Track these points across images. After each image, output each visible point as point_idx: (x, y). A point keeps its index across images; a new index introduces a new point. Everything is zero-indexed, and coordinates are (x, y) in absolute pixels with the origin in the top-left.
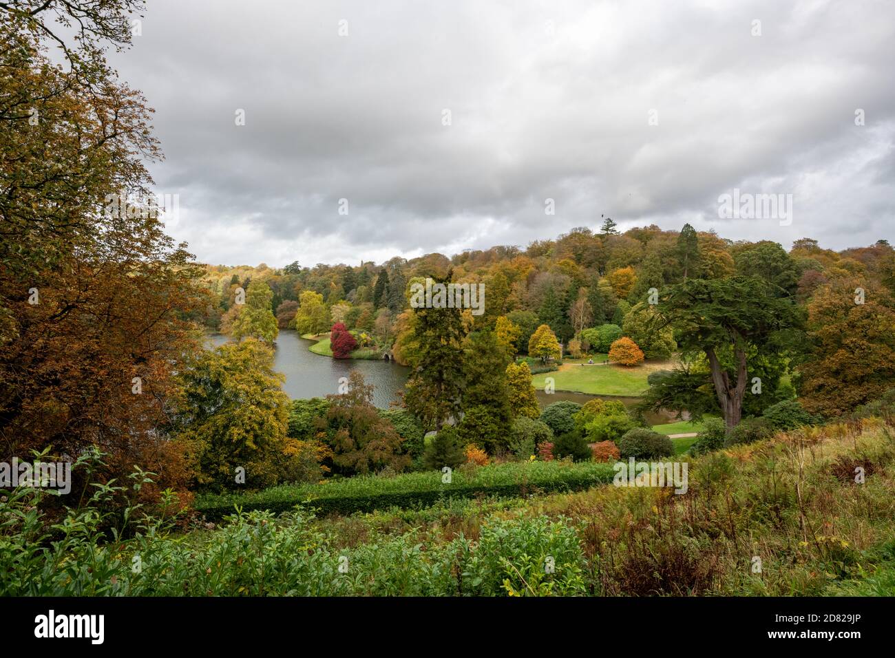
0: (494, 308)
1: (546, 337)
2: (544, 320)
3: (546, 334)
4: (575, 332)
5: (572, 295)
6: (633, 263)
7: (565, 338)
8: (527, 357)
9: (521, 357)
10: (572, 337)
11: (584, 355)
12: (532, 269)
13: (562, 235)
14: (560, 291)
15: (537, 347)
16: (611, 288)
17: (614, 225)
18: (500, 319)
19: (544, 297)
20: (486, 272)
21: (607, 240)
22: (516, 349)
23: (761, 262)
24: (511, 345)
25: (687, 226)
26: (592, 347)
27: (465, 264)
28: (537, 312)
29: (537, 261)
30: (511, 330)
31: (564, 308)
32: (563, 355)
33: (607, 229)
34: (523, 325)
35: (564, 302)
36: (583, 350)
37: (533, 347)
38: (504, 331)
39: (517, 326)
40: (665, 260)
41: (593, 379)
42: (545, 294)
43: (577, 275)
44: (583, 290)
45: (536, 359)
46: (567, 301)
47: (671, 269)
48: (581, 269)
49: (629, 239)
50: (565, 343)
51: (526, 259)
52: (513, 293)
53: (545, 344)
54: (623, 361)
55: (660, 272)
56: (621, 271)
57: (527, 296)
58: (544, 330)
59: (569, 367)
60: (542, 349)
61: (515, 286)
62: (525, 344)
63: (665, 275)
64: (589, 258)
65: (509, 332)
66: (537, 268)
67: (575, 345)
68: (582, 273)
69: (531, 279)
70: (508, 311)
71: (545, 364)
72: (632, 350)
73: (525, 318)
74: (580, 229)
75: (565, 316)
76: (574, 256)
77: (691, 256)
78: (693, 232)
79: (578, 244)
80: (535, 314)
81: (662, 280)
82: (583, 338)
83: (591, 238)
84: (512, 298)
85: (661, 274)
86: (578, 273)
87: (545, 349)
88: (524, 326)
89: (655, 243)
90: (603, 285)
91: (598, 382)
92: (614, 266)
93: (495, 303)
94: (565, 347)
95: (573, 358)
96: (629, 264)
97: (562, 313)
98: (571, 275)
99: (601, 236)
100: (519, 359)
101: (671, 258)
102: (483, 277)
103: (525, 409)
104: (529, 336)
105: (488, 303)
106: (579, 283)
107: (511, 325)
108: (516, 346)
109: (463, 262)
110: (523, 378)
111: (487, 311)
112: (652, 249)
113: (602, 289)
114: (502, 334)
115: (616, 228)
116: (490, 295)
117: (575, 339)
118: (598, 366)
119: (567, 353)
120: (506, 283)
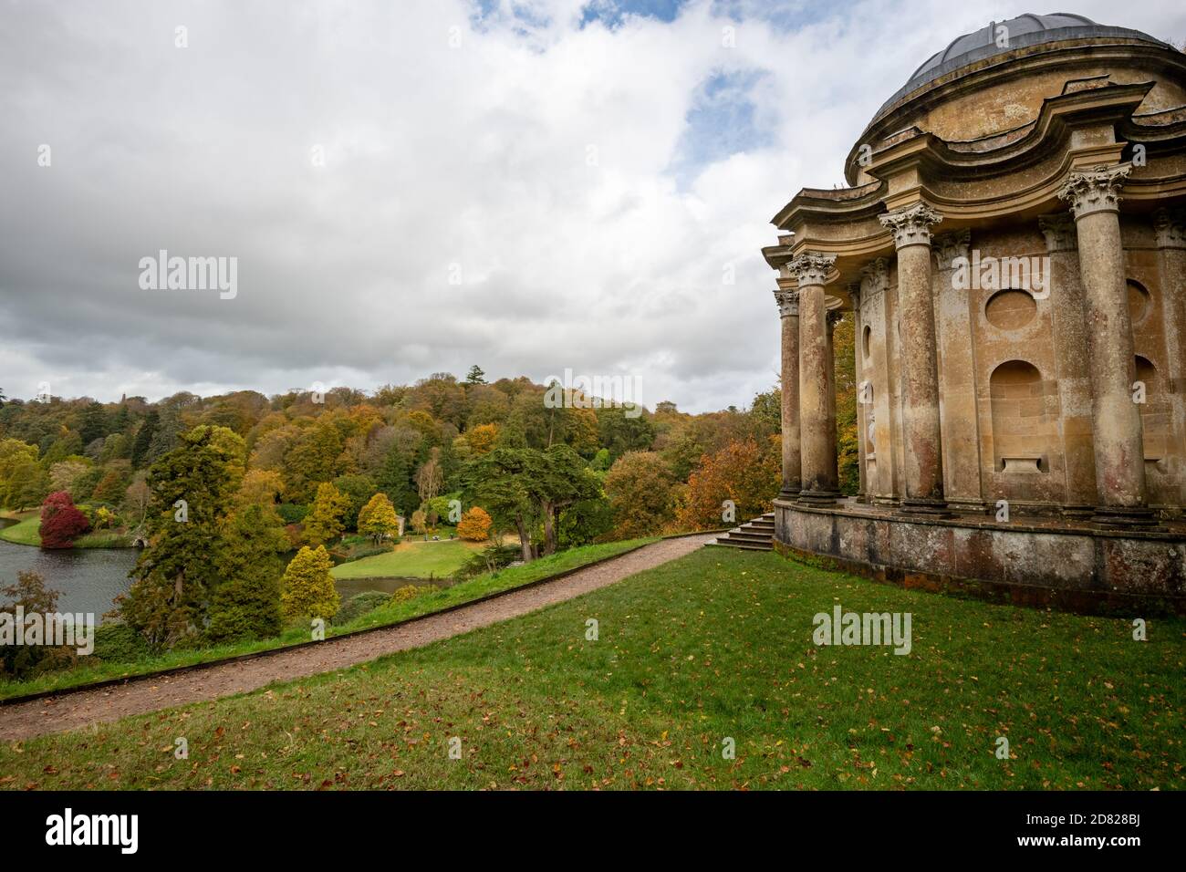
0: (318, 472)
1: (381, 509)
2: (383, 486)
3: (381, 505)
4: (421, 501)
5: (422, 456)
6: (498, 419)
7: (407, 509)
8: (357, 536)
9: (349, 535)
10: (417, 508)
11: (430, 530)
12: (376, 420)
13: (422, 380)
14: (408, 451)
15: (368, 522)
16: (469, 448)
17: (482, 374)
18: (323, 486)
19: (386, 458)
20: (310, 423)
21: (472, 390)
22: (343, 526)
24: (336, 520)
26: (440, 519)
27: (289, 409)
28: (375, 476)
29: (386, 411)
30: (336, 500)
31: (412, 472)
32: (405, 531)
33: (474, 378)
34: (354, 493)
35: (411, 463)
36: (428, 524)
37: (364, 522)
38: (327, 503)
39: (347, 494)
40: (531, 418)
41: (435, 560)
42: (389, 454)
43: (432, 431)
44: (436, 449)
45: (367, 538)
46: (415, 462)
47: (536, 428)
48: (437, 423)
49: (493, 390)
50: (408, 515)
51: (370, 408)
52: (347, 451)
53: (379, 518)
54: (473, 536)
55: (522, 430)
56: (482, 428)
57: (365, 455)
58: (379, 500)
59: (407, 547)
60: (375, 524)
61: (350, 442)
62: (354, 517)
63: (529, 435)
64: (452, 410)
65: (334, 504)
66: (385, 420)
67: (419, 518)
68: (437, 429)
69: (372, 433)
70: (337, 475)
71: (379, 543)
72: (483, 522)
73: (357, 485)
74: (442, 375)
75: (412, 482)
76: (431, 408)
77: (557, 414)
79: (436, 393)
80: (372, 479)
81: (524, 440)
82: (430, 508)
83: (455, 386)
84: (346, 457)
85: (523, 434)
86: (433, 428)
87: (380, 524)
88: (356, 494)
89: (522, 398)
90: (459, 444)
91: (439, 563)
92: (476, 423)
93: (319, 465)
94: (407, 521)
95: (416, 534)
96: (493, 420)
97: (407, 478)
98: (423, 430)
99: (466, 386)
100: (346, 538)
101: (537, 416)
102: (306, 429)
103: (318, 606)
104: (360, 508)
105: (310, 464)
106: (433, 440)
107: (337, 494)
108: (342, 522)
109: (287, 406)
110: (317, 566)
111: (306, 475)
112: (518, 404)
113: (458, 448)
114: (324, 506)
115: (483, 377)
116: (313, 454)
117: (420, 511)
118: (444, 543)
119: (408, 529)
120: (337, 438)
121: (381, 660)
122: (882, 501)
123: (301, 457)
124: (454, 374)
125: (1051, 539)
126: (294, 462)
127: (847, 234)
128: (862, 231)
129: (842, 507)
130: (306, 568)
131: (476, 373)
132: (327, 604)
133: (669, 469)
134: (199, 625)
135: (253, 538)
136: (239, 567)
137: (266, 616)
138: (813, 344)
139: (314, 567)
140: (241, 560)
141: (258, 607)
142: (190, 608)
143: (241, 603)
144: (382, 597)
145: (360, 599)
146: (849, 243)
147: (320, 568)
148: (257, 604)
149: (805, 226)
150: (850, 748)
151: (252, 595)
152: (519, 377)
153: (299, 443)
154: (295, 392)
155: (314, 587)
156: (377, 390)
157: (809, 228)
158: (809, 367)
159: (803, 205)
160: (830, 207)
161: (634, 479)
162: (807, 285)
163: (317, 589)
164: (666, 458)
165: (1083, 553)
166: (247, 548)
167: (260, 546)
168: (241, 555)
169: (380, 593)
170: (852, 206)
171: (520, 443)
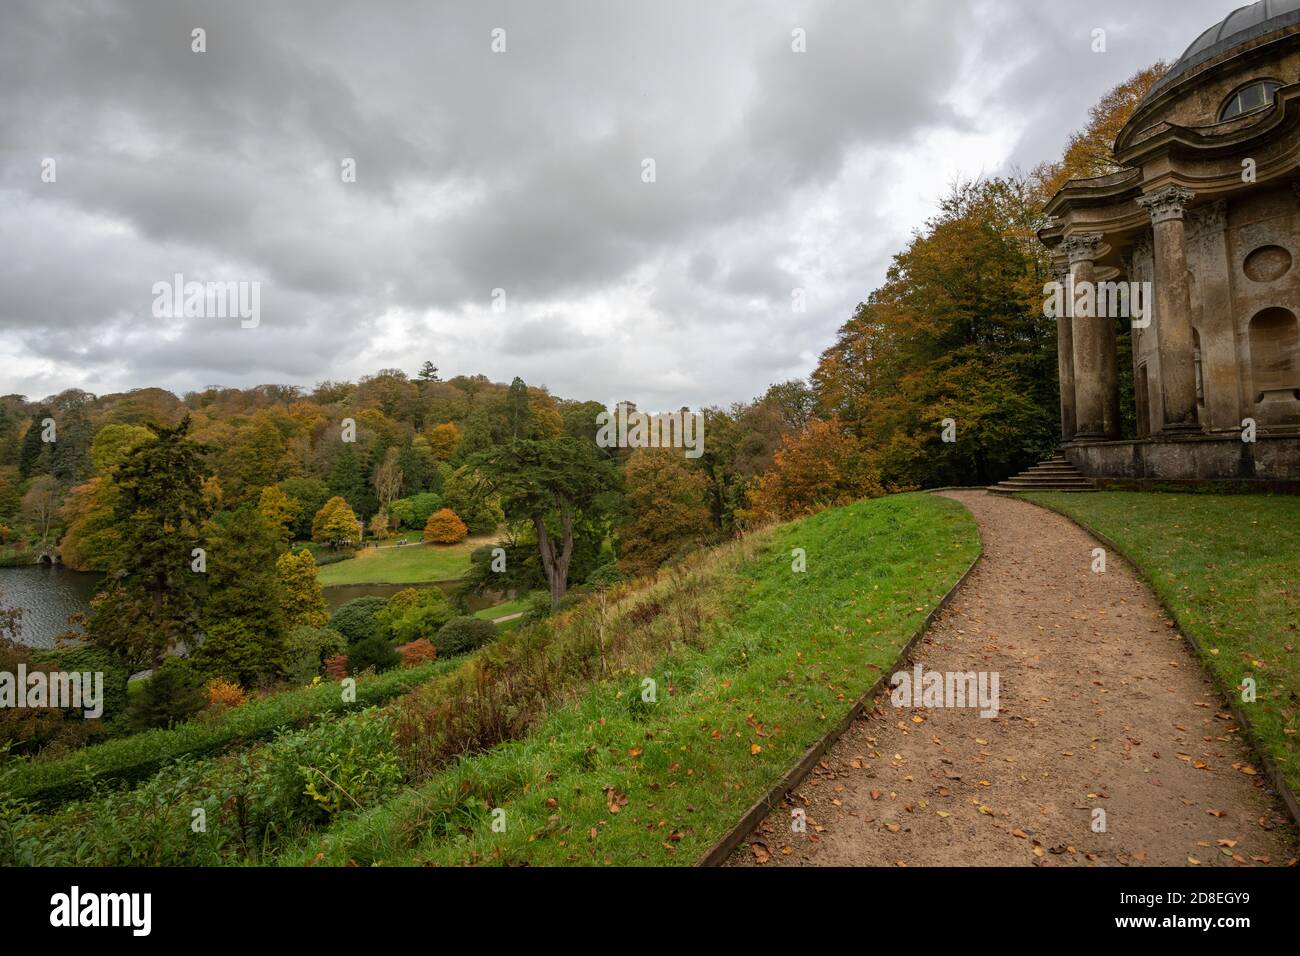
0: (257, 475)
1: (340, 514)
2: (336, 490)
3: (339, 509)
4: (380, 504)
5: (378, 457)
6: (457, 418)
7: (366, 512)
8: (311, 543)
9: (299, 543)
10: (376, 511)
11: (393, 534)
12: (320, 419)
13: (367, 377)
14: (361, 451)
15: (325, 528)
16: (429, 448)
17: (435, 370)
18: (267, 491)
19: (337, 460)
20: (245, 422)
21: (426, 388)
22: (291, 533)
23: (588, 423)
24: (285, 527)
25: (518, 379)
26: (403, 523)
27: (210, 408)
28: (326, 480)
29: (328, 409)
30: (283, 505)
31: (367, 474)
32: (364, 536)
33: (426, 375)
34: (304, 497)
35: (366, 465)
36: (391, 528)
37: (320, 528)
38: (272, 508)
39: (295, 499)
40: (495, 417)
41: (403, 565)
42: (340, 455)
43: (386, 430)
44: (394, 450)
45: (323, 545)
46: (370, 464)
47: (499, 428)
48: (391, 422)
49: (449, 386)
50: (367, 519)
51: (311, 406)
52: (290, 453)
53: (337, 523)
54: (442, 538)
55: (488, 429)
56: (441, 427)
57: (311, 457)
58: (337, 503)
59: (369, 552)
60: (334, 529)
61: (293, 443)
62: (307, 524)
63: (493, 435)
64: (404, 409)
65: (282, 509)
66: (330, 420)
67: (380, 522)
68: (392, 428)
69: (318, 434)
70: (281, 478)
71: (336, 548)
72: (453, 524)
73: (308, 489)
74: (391, 371)
75: (367, 485)
76: (382, 406)
77: (521, 413)
78: (524, 386)
79: (387, 390)
80: (323, 482)
81: (490, 440)
82: (391, 511)
83: (405, 384)
84: (289, 459)
85: (489, 432)
86: (387, 427)
87: (338, 530)
88: (306, 499)
89: (482, 396)
90: (419, 444)
91: (412, 567)
92: (433, 421)
93: (259, 468)
94: (366, 526)
95: (377, 539)
96: (452, 419)
97: (363, 480)
98: (377, 429)
99: (418, 383)
100: (296, 546)
101: (500, 415)
102: (241, 429)
104: (313, 514)
106: (387, 440)
107: (284, 498)
108: (292, 529)
109: (207, 403)
110: (303, 572)
112: (479, 403)
113: (418, 449)
114: (270, 512)
115: (437, 374)
117: (380, 514)
118: (410, 547)
119: (369, 534)
120: (278, 438)
123: (237, 459)
124: (405, 371)
126: (230, 464)
131: (430, 369)
134: (191, 641)
139: (300, 573)
142: (178, 622)
144: (378, 602)
147: (306, 574)
152: (476, 375)
154: (213, 389)
156: (315, 388)
166: (242, 551)
171: (485, 442)
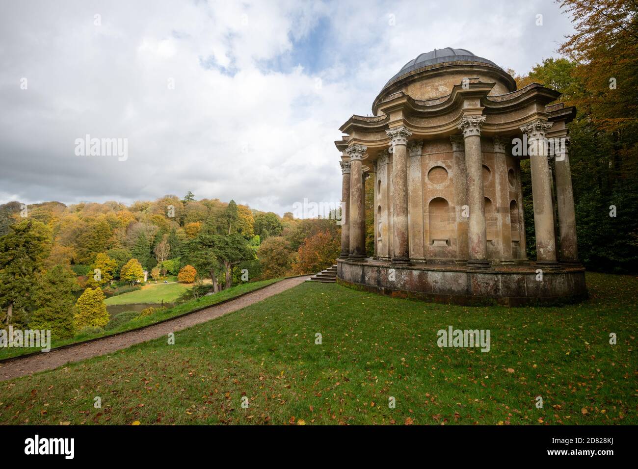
0: (97, 247)
1: (135, 268)
2: (135, 255)
3: (134, 265)
4: (158, 262)
5: (159, 239)
6: (201, 220)
7: (149, 267)
8: (120, 282)
9: (116, 281)
10: (154, 266)
11: (162, 277)
12: (132, 219)
14: (150, 236)
15: (126, 274)
16: (185, 235)
17: (193, 196)
18: (100, 255)
19: (137, 240)
20: (93, 220)
21: (187, 204)
22: (111, 276)
23: (267, 223)
24: (108, 274)
25: (233, 201)
26: (168, 272)
27: (80, 213)
28: (131, 250)
29: (138, 214)
30: (108, 262)
31: (152, 247)
32: (148, 278)
33: (189, 198)
35: (152, 243)
36: (162, 274)
37: (124, 274)
38: (102, 264)
39: (114, 259)
40: (220, 219)
41: (165, 293)
42: (139, 238)
43: (164, 225)
44: (167, 235)
45: (125, 283)
46: (154, 242)
47: (222, 225)
48: (168, 221)
49: (199, 204)
50: (149, 270)
51: (129, 213)
52: (114, 236)
53: (133, 272)
54: (186, 280)
55: (215, 226)
56: (192, 224)
57: (124, 238)
58: (133, 262)
59: (150, 287)
60: (131, 275)
61: (116, 231)
62: (118, 272)
63: (218, 228)
65: (106, 264)
66: (137, 219)
67: (156, 272)
68: (167, 224)
69: (129, 226)
70: (108, 249)
71: (132, 284)
72: (192, 273)
73: (120, 254)
74: (171, 196)
75: (152, 252)
76: (164, 213)
77: (233, 218)
78: (235, 205)
79: (168, 205)
80: (129, 251)
81: (216, 231)
82: (162, 266)
83: (178, 202)
84: (113, 239)
85: (215, 227)
87: (133, 275)
88: (119, 259)
89: (215, 209)
90: (180, 233)
92: (189, 221)
93: (97, 243)
94: (149, 273)
95: (154, 280)
96: (199, 220)
97: (150, 250)
98: (159, 225)
99: (184, 202)
100: (113, 283)
101: (223, 219)
102: (90, 224)
103: (97, 320)
104: (122, 266)
105: (92, 243)
106: (165, 230)
107: (108, 259)
108: (111, 274)
109: (78, 210)
110: (96, 298)
111: (90, 249)
112: (213, 212)
113: (179, 235)
114: (101, 266)
115: (193, 198)
116: (94, 237)
117: (156, 268)
118: (170, 284)
119: (150, 277)
120: (109, 229)
121: (132, 347)
122: (383, 259)
123: (86, 239)
124: (177, 196)
125: (451, 274)
126: (83, 241)
127: (372, 137)
128: (378, 137)
129: (367, 262)
130: (89, 299)
131: (190, 196)
132: (102, 319)
133: (289, 245)
135: (57, 284)
136: (49, 300)
137: (65, 327)
138: (356, 187)
139: (94, 299)
140: (50, 296)
141: (60, 322)
143: (50, 320)
144: (134, 314)
145: (121, 315)
146: (373, 142)
147: (98, 300)
148: (60, 320)
149: (354, 132)
150: (367, 371)
151: (56, 316)
153: (86, 231)
154: (83, 203)
155: (95, 310)
156: (132, 204)
157: (356, 133)
158: (354, 198)
159: (354, 122)
160: (365, 125)
161: (272, 250)
162: (354, 160)
163: (96, 311)
164: (287, 240)
165: (463, 279)
166: (53, 289)
167: (62, 288)
168: (50, 293)
169: (133, 312)
170: (374, 125)
171: (214, 232)
